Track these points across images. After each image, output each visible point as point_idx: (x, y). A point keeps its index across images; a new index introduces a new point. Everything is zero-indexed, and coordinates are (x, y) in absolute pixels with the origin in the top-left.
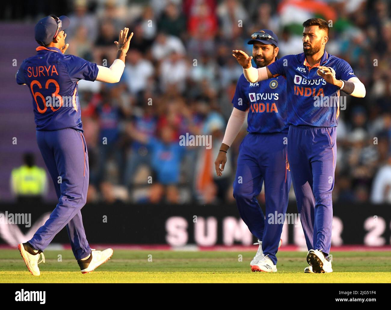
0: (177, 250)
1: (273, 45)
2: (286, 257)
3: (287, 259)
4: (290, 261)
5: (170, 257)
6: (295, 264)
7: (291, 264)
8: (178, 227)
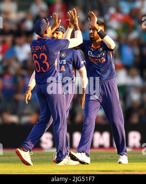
0: (46, 151)
1: (62, 32)
2: (109, 154)
3: (109, 156)
4: (112, 157)
5: (43, 155)
6: (114, 158)
7: (112, 158)
8: (47, 138)
